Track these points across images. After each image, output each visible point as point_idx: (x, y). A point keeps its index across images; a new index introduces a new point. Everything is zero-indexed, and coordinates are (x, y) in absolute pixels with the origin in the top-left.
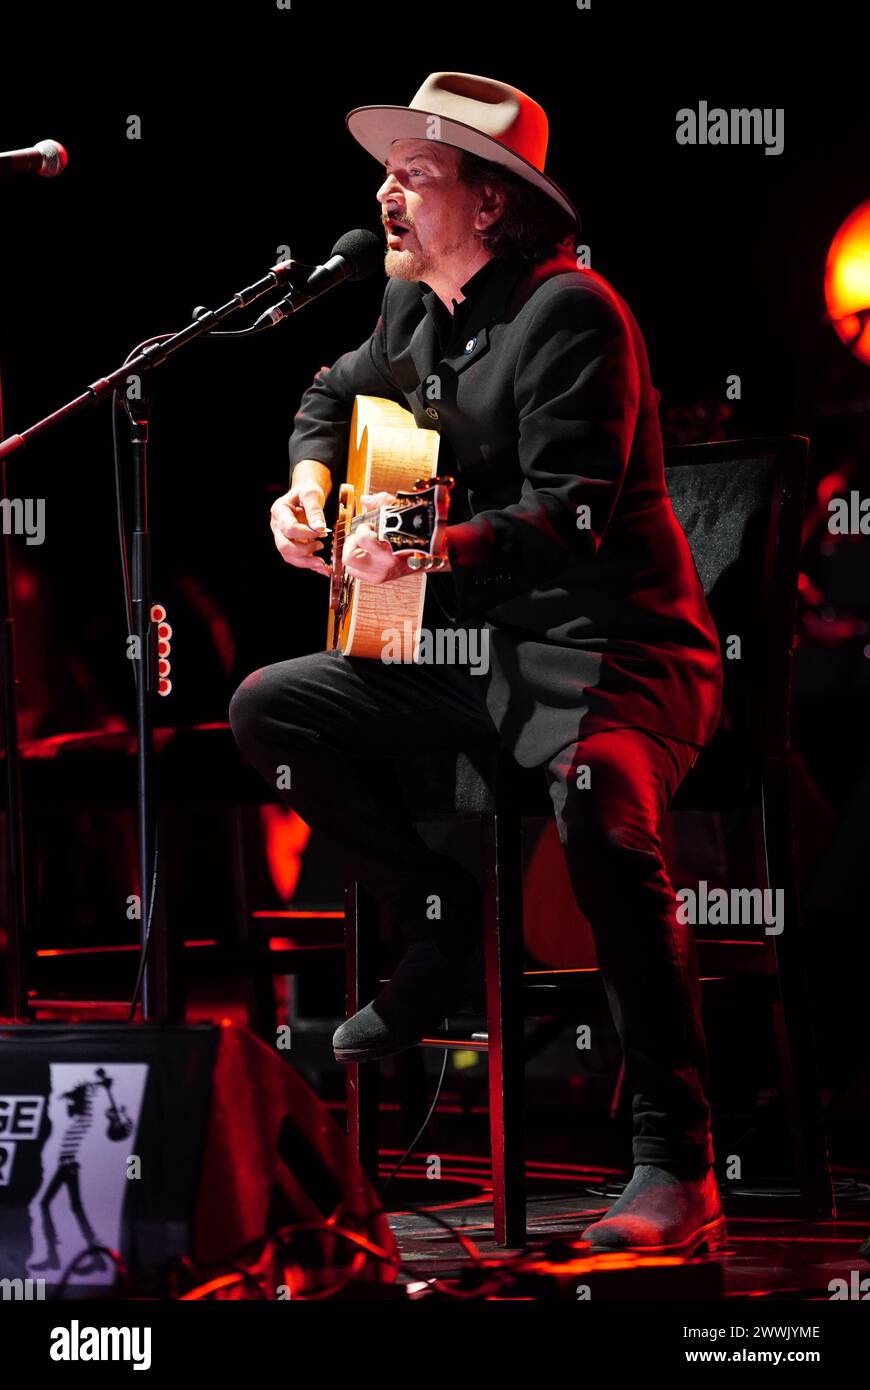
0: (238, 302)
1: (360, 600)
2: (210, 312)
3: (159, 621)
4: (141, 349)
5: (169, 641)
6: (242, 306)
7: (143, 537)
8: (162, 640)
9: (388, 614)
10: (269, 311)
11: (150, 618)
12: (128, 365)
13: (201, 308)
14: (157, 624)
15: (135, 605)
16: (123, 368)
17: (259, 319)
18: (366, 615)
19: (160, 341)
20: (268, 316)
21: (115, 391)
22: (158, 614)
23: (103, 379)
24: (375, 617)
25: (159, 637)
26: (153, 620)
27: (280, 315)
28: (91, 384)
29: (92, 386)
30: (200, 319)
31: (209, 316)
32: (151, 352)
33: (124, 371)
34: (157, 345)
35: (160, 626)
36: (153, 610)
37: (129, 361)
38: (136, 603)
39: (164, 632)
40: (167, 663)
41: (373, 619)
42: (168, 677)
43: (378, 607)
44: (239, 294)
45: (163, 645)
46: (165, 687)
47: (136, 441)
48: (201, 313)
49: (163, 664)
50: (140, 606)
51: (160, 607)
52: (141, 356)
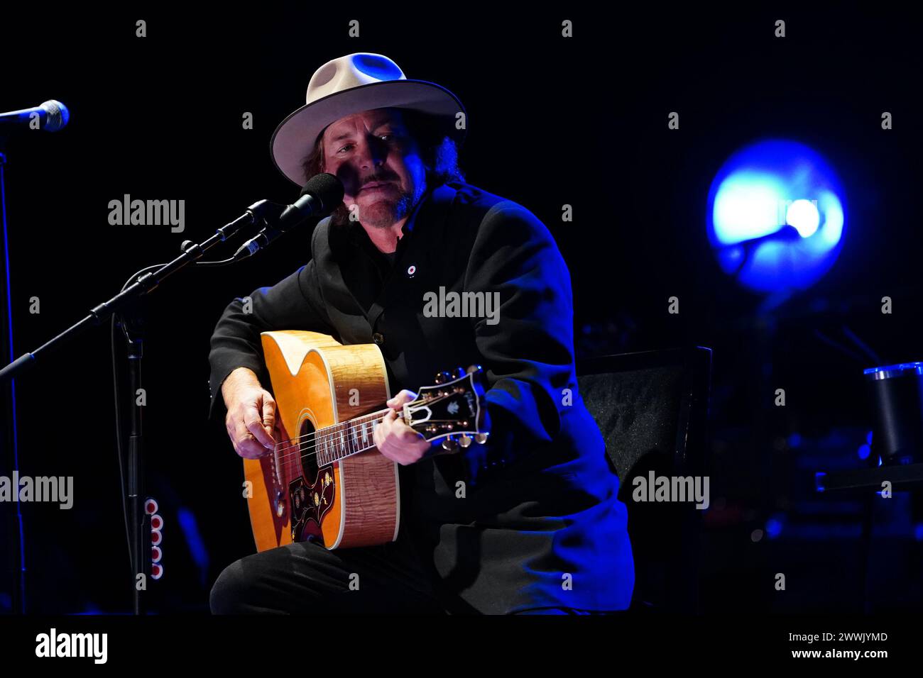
0: (219, 237)
1: (347, 498)
2: (196, 245)
3: (153, 513)
4: (136, 278)
5: (161, 531)
6: (223, 240)
7: (138, 440)
8: (155, 530)
9: (371, 505)
10: (247, 243)
11: (144, 512)
12: (125, 292)
13: (189, 241)
14: (150, 516)
15: (130, 501)
16: (121, 294)
17: (239, 251)
18: (353, 509)
19: (153, 270)
20: (246, 248)
21: (114, 314)
22: (151, 507)
23: (104, 304)
24: (361, 509)
25: (152, 527)
26: (147, 513)
27: (257, 247)
28: (93, 308)
29: (93, 311)
30: (187, 251)
31: (195, 248)
32: (145, 279)
33: (121, 296)
34: (150, 273)
35: (153, 518)
36: (147, 504)
37: (127, 288)
38: (132, 498)
39: (156, 523)
40: (159, 550)
41: (359, 512)
42: (160, 563)
43: (362, 501)
44: (221, 230)
45: (156, 535)
46: (157, 571)
47: (132, 357)
48: (188, 246)
49: (156, 552)
50: (135, 500)
51: (153, 501)
52: (137, 283)
